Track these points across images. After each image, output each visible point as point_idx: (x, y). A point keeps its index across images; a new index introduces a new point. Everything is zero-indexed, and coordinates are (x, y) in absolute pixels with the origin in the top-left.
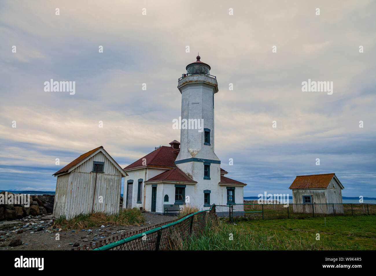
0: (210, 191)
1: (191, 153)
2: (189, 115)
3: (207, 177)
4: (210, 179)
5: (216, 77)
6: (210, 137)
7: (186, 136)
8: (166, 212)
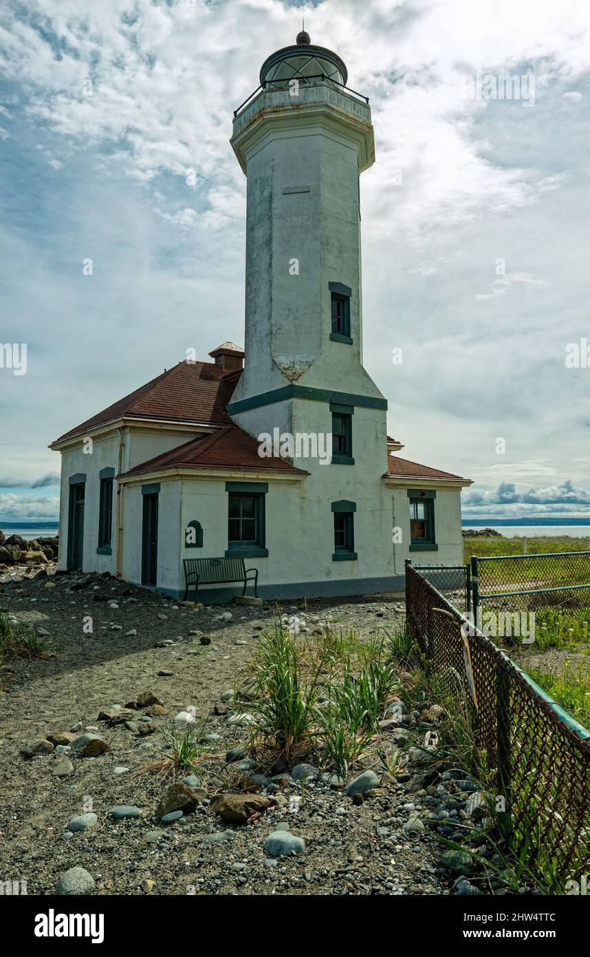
0: (353, 505)
1: (285, 369)
2: (275, 235)
3: (342, 457)
4: (352, 462)
5: (367, 99)
6: (351, 316)
7: (266, 310)
8: (192, 588)
